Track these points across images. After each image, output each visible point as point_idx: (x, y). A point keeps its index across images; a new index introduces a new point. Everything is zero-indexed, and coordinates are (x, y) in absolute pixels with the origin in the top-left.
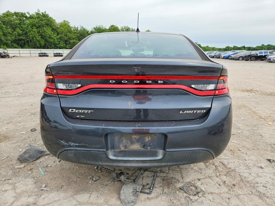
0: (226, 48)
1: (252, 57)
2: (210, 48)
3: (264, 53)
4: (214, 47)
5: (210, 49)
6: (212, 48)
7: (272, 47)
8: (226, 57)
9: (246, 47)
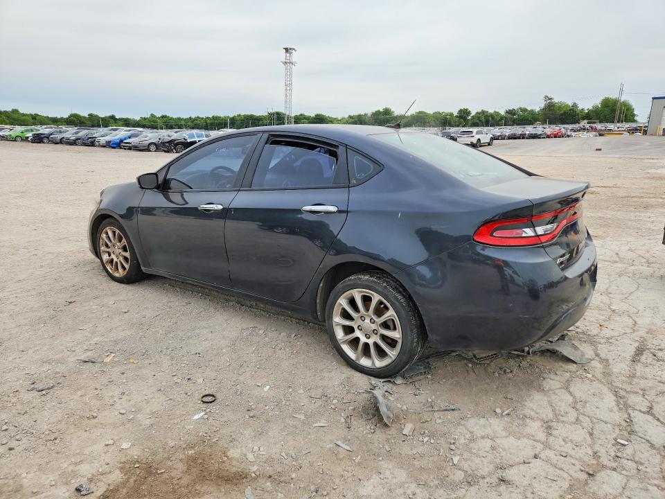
0: (70, 117)
1: (178, 144)
2: (24, 115)
3: (198, 137)
4: (37, 115)
5: (24, 117)
6: (31, 115)
7: (171, 121)
8: (113, 144)
9: (117, 117)
